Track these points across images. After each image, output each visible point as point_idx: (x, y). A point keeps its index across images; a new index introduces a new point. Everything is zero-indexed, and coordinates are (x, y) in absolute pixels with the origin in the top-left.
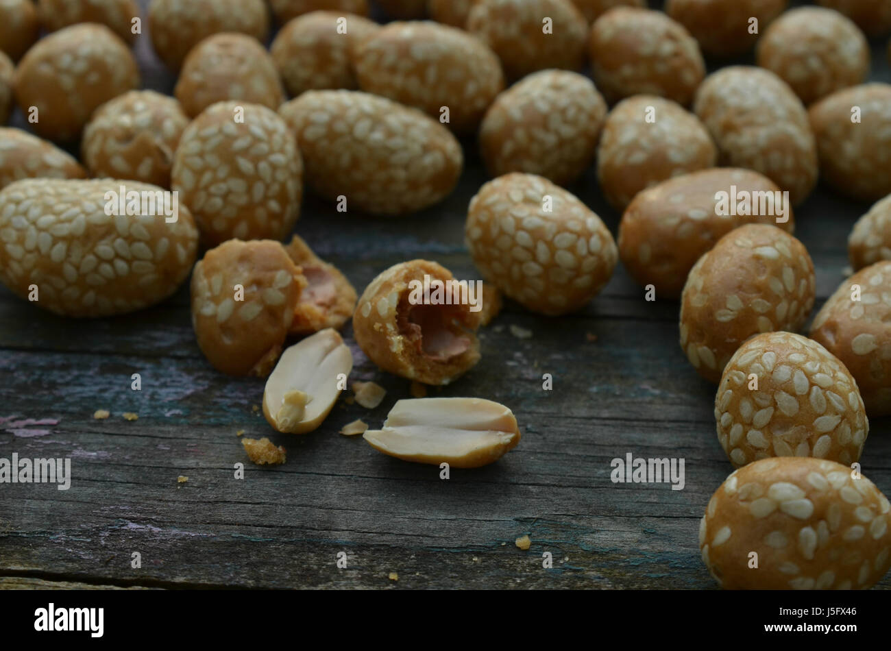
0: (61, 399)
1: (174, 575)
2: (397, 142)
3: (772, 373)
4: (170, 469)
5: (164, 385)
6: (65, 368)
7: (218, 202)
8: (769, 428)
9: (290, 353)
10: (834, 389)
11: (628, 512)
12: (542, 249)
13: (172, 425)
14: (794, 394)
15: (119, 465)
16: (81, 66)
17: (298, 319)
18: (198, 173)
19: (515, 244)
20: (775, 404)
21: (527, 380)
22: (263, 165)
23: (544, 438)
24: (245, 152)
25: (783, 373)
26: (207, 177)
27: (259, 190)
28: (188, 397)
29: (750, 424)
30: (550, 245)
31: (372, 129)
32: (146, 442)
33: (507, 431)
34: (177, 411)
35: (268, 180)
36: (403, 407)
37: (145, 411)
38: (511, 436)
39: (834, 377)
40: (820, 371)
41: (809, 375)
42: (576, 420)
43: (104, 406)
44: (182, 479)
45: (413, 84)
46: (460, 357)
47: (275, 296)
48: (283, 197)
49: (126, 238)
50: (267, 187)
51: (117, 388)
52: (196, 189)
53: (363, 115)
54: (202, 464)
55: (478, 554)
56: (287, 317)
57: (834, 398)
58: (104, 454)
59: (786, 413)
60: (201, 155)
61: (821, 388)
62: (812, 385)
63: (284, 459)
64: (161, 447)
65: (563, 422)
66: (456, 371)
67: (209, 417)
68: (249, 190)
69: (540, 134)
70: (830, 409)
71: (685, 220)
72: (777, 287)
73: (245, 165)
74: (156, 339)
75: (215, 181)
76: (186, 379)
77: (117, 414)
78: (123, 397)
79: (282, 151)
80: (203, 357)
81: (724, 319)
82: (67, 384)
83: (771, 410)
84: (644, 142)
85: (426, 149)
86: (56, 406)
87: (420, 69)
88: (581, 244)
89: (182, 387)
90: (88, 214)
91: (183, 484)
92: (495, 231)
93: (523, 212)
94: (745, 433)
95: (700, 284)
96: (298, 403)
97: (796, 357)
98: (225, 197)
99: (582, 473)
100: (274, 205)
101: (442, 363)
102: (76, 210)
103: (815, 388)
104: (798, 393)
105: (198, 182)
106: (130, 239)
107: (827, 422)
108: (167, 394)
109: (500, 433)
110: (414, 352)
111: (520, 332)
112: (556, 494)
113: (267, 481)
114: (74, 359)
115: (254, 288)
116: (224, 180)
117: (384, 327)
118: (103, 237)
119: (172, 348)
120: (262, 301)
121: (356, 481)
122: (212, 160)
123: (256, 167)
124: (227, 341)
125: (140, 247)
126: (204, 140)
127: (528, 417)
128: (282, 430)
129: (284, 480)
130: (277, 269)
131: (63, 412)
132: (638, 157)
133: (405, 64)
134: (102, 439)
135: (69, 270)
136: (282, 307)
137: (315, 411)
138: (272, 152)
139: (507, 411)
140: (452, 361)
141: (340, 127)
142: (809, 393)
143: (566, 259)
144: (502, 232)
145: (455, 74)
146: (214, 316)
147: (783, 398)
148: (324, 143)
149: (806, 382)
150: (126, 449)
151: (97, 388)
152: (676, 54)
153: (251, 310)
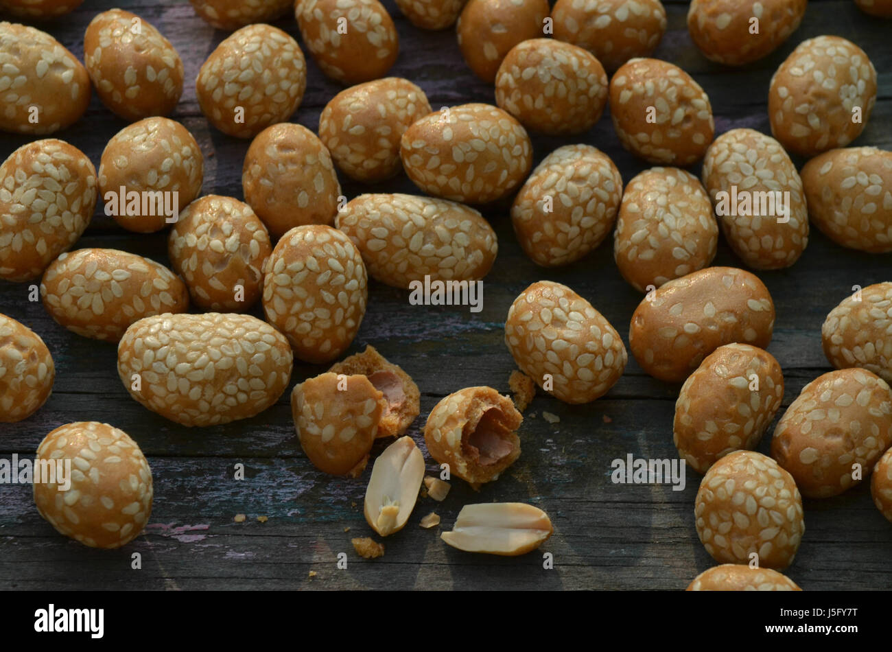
0: (204, 504)
2: (446, 249)
3: (731, 497)
4: (300, 564)
5: (280, 486)
6: (200, 473)
7: (307, 326)
8: (729, 535)
9: (379, 461)
10: (776, 508)
12: (567, 367)
13: (295, 524)
14: (746, 514)
15: (262, 563)
16: (165, 180)
17: (380, 430)
18: (290, 302)
19: (545, 360)
20: (733, 521)
21: (556, 466)
22: (342, 294)
23: (571, 523)
24: (327, 286)
25: (739, 498)
26: (297, 306)
27: (339, 314)
28: (301, 497)
29: (716, 531)
30: (573, 363)
31: (424, 242)
32: (277, 541)
33: (543, 529)
34: (296, 511)
35: (346, 304)
36: (470, 511)
37: (272, 512)
39: (778, 498)
40: (767, 494)
41: (757, 499)
42: (594, 504)
43: (242, 509)
44: (312, 573)
45: (455, 183)
46: (506, 457)
47: (365, 420)
48: (355, 316)
49: (244, 377)
50: (345, 311)
51: (245, 491)
52: (288, 314)
53: (416, 228)
54: (324, 559)
56: (374, 433)
57: (776, 517)
58: (250, 554)
59: (741, 527)
60: (290, 286)
61: (766, 509)
62: (759, 506)
63: (383, 553)
64: (290, 545)
65: (584, 507)
66: (503, 467)
67: (320, 515)
68: (332, 317)
69: (565, 227)
70: (772, 523)
71: (681, 333)
72: (745, 410)
73: (328, 297)
74: (264, 440)
75: (304, 309)
76: (296, 479)
77: (251, 516)
78: (252, 499)
79: (354, 277)
81: (703, 439)
82: (206, 489)
83: (730, 524)
84: (652, 240)
85: (468, 250)
86: (203, 512)
87: (460, 170)
88: (598, 361)
89: (294, 487)
90: (216, 362)
91: (313, 577)
92: (530, 347)
93: (552, 333)
94: (713, 536)
95: (688, 406)
96: (393, 516)
97: (749, 484)
98: (313, 323)
99: (598, 553)
101: (493, 465)
102: (204, 357)
103: (761, 510)
104: (749, 513)
105: (289, 309)
106: (248, 377)
107: (769, 533)
108: (285, 495)
109: (539, 531)
110: (472, 468)
111: (551, 418)
112: (580, 573)
113: (372, 571)
114: (205, 464)
115: (350, 416)
116: (312, 310)
117: (452, 454)
118: (228, 379)
119: (278, 447)
120: (356, 426)
121: (436, 568)
122: (300, 292)
123: (336, 298)
124: (330, 456)
125: (257, 382)
126: (292, 274)
127: (558, 502)
128: (383, 535)
129: (383, 570)
130: (365, 399)
131: (210, 517)
132: (648, 255)
133: (447, 167)
134: (246, 541)
135: (204, 406)
136: (370, 428)
137: (402, 519)
138: (347, 280)
139: (543, 514)
140: (499, 461)
141: (398, 241)
142: (757, 513)
143: (586, 374)
144: (535, 348)
145: (490, 168)
146: (320, 436)
147: (739, 517)
148: (384, 254)
149: (755, 504)
150: (265, 548)
151: (229, 492)
152: (687, 118)
153: (348, 434)
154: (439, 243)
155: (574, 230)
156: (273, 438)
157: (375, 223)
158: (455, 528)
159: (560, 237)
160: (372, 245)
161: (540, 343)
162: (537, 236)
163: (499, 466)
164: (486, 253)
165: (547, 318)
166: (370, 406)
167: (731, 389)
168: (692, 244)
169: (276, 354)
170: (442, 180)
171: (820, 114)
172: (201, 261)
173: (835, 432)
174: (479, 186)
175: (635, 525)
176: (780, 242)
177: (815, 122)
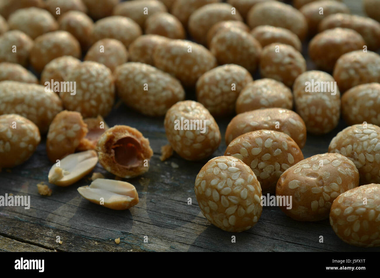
7: (72, 98)
9: (71, 156)
11: (169, 238)
17: (81, 145)
22: (91, 86)
24: (85, 80)
27: (87, 96)
28: (34, 168)
31: (143, 78)
33: (131, 197)
34: (27, 172)
35: (93, 92)
38: (132, 199)
42: (173, 201)
44: (11, 194)
45: (170, 64)
47: (71, 133)
50: (91, 95)
53: (141, 72)
54: (21, 191)
55: (98, 242)
56: (76, 143)
63: (50, 194)
84: (252, 95)
85: (164, 89)
87: (173, 58)
96: (59, 173)
98: (75, 97)
100: (93, 103)
101: (127, 169)
106: (30, 106)
109: (129, 197)
111: (174, 166)
112: (144, 226)
113: (40, 201)
115: (64, 129)
120: (65, 135)
121: (72, 207)
123: (88, 86)
125: (32, 109)
128: (49, 182)
129: (46, 202)
130: (75, 123)
133: (168, 56)
136: (74, 139)
137: (67, 178)
138: (97, 81)
139: (134, 189)
140: (131, 169)
141: (131, 76)
145: (189, 62)
152: (291, 63)
153: (61, 138)
155: (218, 91)
158: (88, 188)
159: (211, 94)
163: (131, 172)
166: (76, 127)
170: (164, 62)
171: (356, 70)
174: (181, 69)
175: (190, 213)
177: (352, 72)
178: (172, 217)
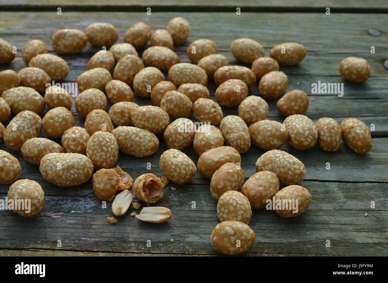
0: (62, 208)
1: (94, 249)
2: (142, 140)
3: (228, 201)
4: (90, 225)
5: (87, 204)
6: (62, 200)
7: (98, 158)
8: (228, 214)
9: (118, 196)
10: (242, 205)
11: (196, 233)
12: (178, 170)
13: (90, 214)
15: (78, 224)
16: (60, 120)
17: (119, 187)
18: (93, 150)
19: (171, 168)
20: (229, 208)
21: (174, 201)
22: (109, 148)
23: (178, 216)
24: (105, 145)
25: (231, 201)
26: (95, 151)
27: (108, 154)
28: (93, 207)
29: (223, 213)
30: (180, 168)
31: (136, 137)
32: (84, 218)
33: (168, 214)
34: (91, 211)
35: (111, 152)
36: (145, 209)
37: (83, 211)
38: (170, 215)
39: (243, 202)
40: (240, 200)
41: (237, 202)
42: (186, 211)
43: (74, 210)
44: (94, 227)
45: (146, 124)
46: (158, 196)
47: (114, 183)
48: (114, 156)
49: (77, 169)
50: (110, 154)
51: (76, 205)
52: (93, 154)
53: (134, 133)
54: (98, 223)
55: (162, 243)
56: (117, 187)
57: (242, 207)
58: (75, 221)
59: (231, 210)
60: (94, 146)
61: (240, 205)
62: (237, 204)
63: (117, 222)
64: (88, 219)
65: (182, 211)
66: (157, 200)
67: (99, 212)
68: (106, 155)
69: (179, 137)
70: (241, 209)
71: (213, 161)
72: (233, 179)
73: (105, 149)
74: (84, 192)
75: (97, 152)
76: (92, 202)
77: (77, 211)
78: (78, 207)
79: (114, 144)
80: (96, 197)
81: (219, 187)
82: (64, 204)
83: (228, 210)
84: (204, 139)
85: (149, 141)
86: (62, 210)
87: (148, 119)
88: (187, 168)
89: (91, 204)
90: (68, 163)
91: (94, 228)
92: (166, 165)
93: (173, 160)
94: (223, 215)
95: (215, 179)
96: (120, 209)
97: (234, 197)
98: (100, 157)
99: (186, 224)
100: (112, 158)
101: (154, 198)
102: (64, 162)
103: (238, 205)
104: (234, 206)
105: (93, 153)
106: (78, 169)
107: (241, 212)
108: (88, 206)
110: (147, 196)
111: (173, 189)
112: (180, 229)
113: (113, 227)
114: (65, 198)
115: (109, 181)
116: (100, 153)
117: (140, 190)
118: (71, 169)
119: (88, 194)
120: (111, 184)
121: (134, 227)
122: (96, 147)
123: (108, 149)
124: (102, 193)
125: (81, 171)
126: (94, 142)
127: (174, 210)
128: (117, 215)
129: (117, 227)
130: (114, 176)
131: (63, 211)
132: (203, 143)
133: (144, 119)
134: (74, 218)
135: (64, 177)
136: (116, 185)
137: (124, 211)
138: (111, 145)
139: (169, 210)
140: (156, 197)
141: (128, 137)
142: (236, 206)
143: (183, 172)
144: (168, 165)
145: (157, 120)
146: (99, 187)
147: (231, 207)
148: (124, 141)
149: (236, 203)
150: (80, 220)
151: (71, 205)
152: (215, 112)
153: (108, 186)
154: (141, 138)
155: (182, 138)
156: (87, 192)
157: (121, 132)
158: (140, 214)
159: (177, 140)
160: (120, 138)
161: (170, 163)
162: (171, 140)
163: (156, 199)
164: (155, 143)
165: (172, 156)
166: (115, 178)
167: (228, 172)
168: (217, 141)
169: (87, 163)
170: (142, 123)
171: (253, 111)
172: (68, 141)
173: (261, 186)
174: (153, 126)
175: (198, 216)
176: (242, 143)
177: (252, 113)
178: (191, 221)
